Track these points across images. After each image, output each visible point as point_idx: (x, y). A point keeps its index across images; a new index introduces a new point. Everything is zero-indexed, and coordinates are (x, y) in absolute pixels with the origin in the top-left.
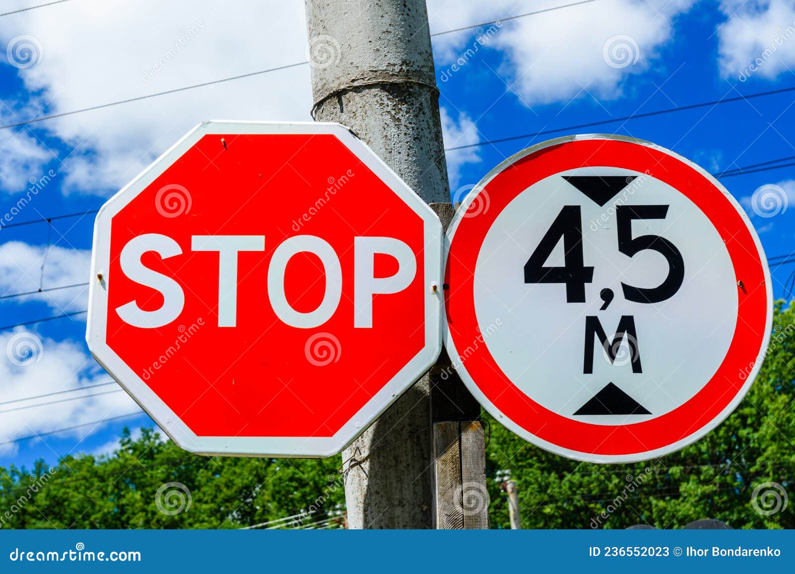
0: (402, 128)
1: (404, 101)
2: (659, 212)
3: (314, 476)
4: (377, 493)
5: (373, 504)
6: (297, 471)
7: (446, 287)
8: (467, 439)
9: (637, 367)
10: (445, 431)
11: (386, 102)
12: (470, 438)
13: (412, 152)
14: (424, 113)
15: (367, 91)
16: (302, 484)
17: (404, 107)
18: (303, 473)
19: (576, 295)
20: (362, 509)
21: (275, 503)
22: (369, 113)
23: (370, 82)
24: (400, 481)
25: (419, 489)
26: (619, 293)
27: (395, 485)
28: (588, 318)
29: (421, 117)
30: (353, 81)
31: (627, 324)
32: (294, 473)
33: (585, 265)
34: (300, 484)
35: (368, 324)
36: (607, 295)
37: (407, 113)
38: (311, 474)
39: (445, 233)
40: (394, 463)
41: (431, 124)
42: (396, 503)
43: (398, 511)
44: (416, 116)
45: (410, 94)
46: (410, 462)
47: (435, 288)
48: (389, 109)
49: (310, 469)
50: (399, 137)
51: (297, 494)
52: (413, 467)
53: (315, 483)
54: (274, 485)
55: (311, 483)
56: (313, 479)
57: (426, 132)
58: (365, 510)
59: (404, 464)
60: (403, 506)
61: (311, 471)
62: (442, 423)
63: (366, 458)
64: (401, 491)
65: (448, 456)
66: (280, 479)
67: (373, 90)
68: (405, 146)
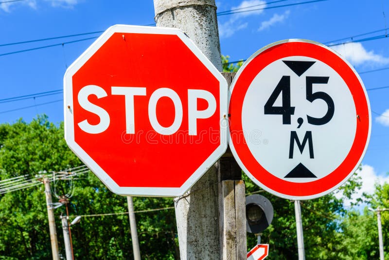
0: (204, 30)
1: (204, 15)
2: (324, 80)
3: (24, 156)
4: (194, 211)
5: (192, 216)
6: (15, 153)
7: (229, 115)
8: (238, 189)
9: (312, 156)
10: (228, 185)
11: (196, 15)
12: (239, 188)
13: (208, 43)
14: (212, 22)
15: (186, 9)
16: (18, 160)
17: (204, 18)
18: (18, 154)
19: (287, 121)
20: (186, 218)
21: (5, 169)
22: (188, 21)
23: (189, 4)
24: (205, 206)
25: (213, 210)
26: (305, 120)
27: (202, 207)
28: (292, 132)
29: (212, 23)
30: (179, 3)
31: (308, 135)
32: (13, 154)
33: (291, 106)
34: (17, 160)
35: (195, 134)
36: (300, 121)
37: (206, 21)
38: (23, 155)
39: (229, 89)
40: (202, 198)
41: (215, 27)
42: (203, 216)
43: (204, 220)
44: (210, 23)
45: (207, 11)
46: (209, 197)
47: (225, 116)
48: (197, 19)
49: (21, 152)
50: (202, 35)
51: (16, 165)
52: (211, 200)
53: (25, 159)
54: (4, 160)
55: (23, 159)
56: (24, 157)
57: (214, 32)
58: (188, 219)
59: (207, 198)
60: (206, 218)
61: (23, 153)
62: (227, 181)
63: (189, 195)
64: (205, 211)
65: (229, 196)
66: (6, 157)
67: (189, 9)
68: (205, 40)
